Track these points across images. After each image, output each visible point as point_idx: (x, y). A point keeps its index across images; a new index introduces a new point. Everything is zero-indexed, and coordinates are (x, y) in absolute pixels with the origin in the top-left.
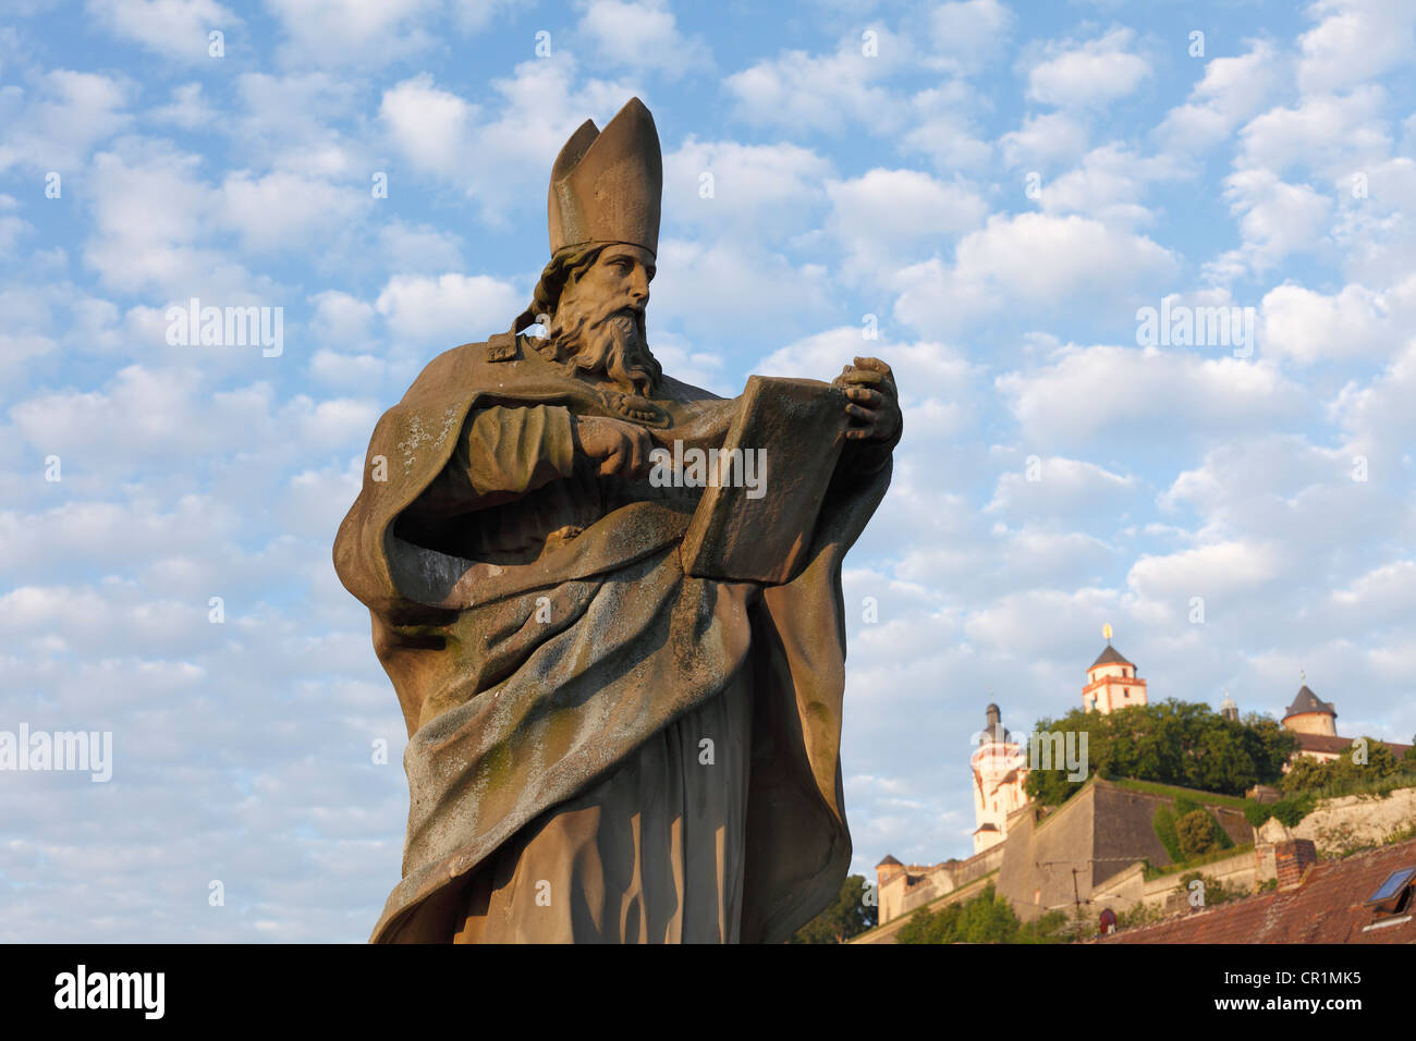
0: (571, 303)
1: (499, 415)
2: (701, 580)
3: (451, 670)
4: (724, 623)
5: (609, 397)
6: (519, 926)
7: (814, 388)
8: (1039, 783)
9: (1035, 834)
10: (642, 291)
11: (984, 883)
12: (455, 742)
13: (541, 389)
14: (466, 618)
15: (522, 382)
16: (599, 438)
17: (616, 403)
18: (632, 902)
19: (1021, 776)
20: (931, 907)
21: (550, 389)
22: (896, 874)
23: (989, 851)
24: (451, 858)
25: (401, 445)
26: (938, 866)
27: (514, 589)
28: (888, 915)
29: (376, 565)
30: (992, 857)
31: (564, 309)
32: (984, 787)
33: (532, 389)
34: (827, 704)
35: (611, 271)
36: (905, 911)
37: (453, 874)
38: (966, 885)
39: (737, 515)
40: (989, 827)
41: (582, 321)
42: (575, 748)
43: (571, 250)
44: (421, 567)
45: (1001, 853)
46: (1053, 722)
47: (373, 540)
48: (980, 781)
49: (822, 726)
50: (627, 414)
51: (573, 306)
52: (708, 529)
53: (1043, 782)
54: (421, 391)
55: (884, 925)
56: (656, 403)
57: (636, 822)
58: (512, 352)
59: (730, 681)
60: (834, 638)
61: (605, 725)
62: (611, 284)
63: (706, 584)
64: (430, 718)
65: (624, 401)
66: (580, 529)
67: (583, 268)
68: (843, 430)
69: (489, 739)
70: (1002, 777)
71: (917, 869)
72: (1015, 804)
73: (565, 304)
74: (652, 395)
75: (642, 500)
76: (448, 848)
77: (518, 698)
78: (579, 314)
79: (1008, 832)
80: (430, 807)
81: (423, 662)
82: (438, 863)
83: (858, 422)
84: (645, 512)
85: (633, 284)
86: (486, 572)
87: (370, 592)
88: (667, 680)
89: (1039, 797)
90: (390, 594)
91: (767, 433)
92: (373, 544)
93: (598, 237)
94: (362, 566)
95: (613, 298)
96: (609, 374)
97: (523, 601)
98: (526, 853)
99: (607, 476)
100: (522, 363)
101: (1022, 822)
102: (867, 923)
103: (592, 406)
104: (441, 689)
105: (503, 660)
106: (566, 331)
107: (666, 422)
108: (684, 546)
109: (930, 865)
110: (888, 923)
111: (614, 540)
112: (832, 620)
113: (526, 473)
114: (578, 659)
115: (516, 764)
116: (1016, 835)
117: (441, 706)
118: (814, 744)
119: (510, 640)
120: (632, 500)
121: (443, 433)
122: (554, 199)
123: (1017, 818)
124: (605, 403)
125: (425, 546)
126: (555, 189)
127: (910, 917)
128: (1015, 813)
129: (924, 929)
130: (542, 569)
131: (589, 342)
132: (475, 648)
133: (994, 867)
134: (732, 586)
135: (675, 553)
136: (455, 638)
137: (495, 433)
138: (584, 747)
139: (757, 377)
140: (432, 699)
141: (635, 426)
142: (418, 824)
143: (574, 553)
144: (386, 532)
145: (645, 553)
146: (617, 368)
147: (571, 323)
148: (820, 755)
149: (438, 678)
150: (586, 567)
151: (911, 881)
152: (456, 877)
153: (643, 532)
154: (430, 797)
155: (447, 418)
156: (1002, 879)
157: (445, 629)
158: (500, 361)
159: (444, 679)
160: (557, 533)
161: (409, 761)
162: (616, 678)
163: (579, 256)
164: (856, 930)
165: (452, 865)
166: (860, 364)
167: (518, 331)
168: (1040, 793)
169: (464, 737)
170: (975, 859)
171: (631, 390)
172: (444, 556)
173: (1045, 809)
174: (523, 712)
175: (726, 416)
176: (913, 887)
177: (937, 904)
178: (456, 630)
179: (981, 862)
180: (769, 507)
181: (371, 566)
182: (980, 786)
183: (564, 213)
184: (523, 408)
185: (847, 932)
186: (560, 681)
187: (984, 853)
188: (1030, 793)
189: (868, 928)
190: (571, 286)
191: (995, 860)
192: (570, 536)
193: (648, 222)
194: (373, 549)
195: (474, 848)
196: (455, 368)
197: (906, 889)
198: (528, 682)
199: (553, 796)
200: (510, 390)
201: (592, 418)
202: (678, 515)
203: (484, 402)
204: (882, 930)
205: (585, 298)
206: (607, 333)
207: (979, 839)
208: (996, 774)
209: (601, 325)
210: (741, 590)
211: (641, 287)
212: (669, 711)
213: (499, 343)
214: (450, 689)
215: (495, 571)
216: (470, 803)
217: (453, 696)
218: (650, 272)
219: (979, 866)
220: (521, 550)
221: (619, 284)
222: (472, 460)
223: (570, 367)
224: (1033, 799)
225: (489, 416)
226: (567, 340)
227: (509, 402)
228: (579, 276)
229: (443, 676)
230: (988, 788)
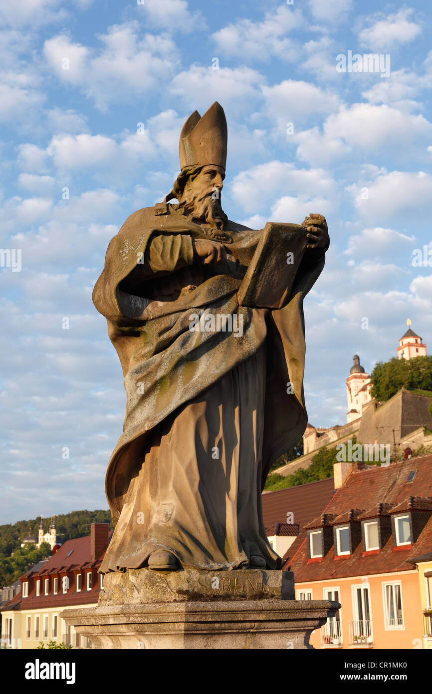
0: (190, 190)
1: (162, 239)
2: (246, 308)
3: (142, 345)
4: (255, 326)
5: (206, 230)
6: (174, 450)
7: (294, 228)
8: (377, 391)
9: (375, 414)
10: (220, 185)
11: (351, 436)
12: (146, 375)
13: (178, 227)
14: (149, 324)
15: (170, 224)
16: (204, 249)
17: (209, 233)
18: (219, 441)
19: (369, 388)
20: (327, 447)
21: (182, 227)
22: (312, 432)
23: (354, 422)
24: (145, 423)
25: (121, 251)
26: (331, 428)
27: (169, 311)
28: (308, 451)
29: (112, 302)
30: (355, 425)
31: (187, 192)
32: (352, 393)
33: (175, 227)
34: (299, 359)
35: (207, 176)
36: (316, 449)
37: (146, 429)
38: (343, 438)
39: (261, 280)
40: (354, 411)
41: (195, 198)
42: (196, 377)
43: (190, 168)
44: (130, 303)
45: (359, 423)
46: (384, 363)
47: (111, 292)
48: (350, 390)
49: (296, 368)
50: (214, 237)
51: (191, 191)
52: (249, 286)
53: (379, 391)
54: (127, 228)
55: (306, 455)
56: (226, 232)
57: (220, 408)
58: (165, 211)
59: (259, 349)
60: (301, 331)
61: (208, 368)
62: (207, 182)
63: (248, 309)
64: (134, 365)
65: (213, 232)
66: (195, 286)
67: (194, 176)
68: (305, 245)
69: (160, 374)
70: (360, 388)
71: (321, 430)
72: (366, 400)
73: (187, 191)
74: (224, 229)
75: (221, 274)
76: (143, 419)
77: (172, 356)
78: (193, 195)
79: (363, 413)
80: (135, 402)
81: (130, 342)
82: (140, 425)
83: (311, 241)
84: (223, 279)
85: (216, 182)
86: (157, 304)
87: (110, 313)
88: (233, 349)
89: (377, 397)
90: (118, 314)
91: (274, 246)
92: (111, 293)
93: (201, 162)
94: (106, 302)
95: (208, 188)
96: (206, 220)
97: (173, 316)
98: (176, 421)
99: (207, 264)
100: (170, 216)
101: (369, 409)
102: (298, 454)
103: (199, 235)
104: (139, 353)
105: (165, 341)
106: (188, 202)
107: (230, 240)
108: (238, 293)
109: (327, 428)
110: (308, 454)
111: (210, 291)
112: (300, 324)
113: (174, 263)
114: (196, 341)
115: (171, 384)
116: (366, 415)
117: (138, 360)
118: (293, 375)
119: (168, 333)
120: (217, 274)
121: (139, 247)
122: (182, 146)
123: (367, 407)
124: (205, 233)
125: (131, 293)
126: (182, 141)
127: (318, 451)
128: (366, 405)
129: (324, 457)
130: (180, 302)
131: (198, 207)
132: (153, 336)
133: (356, 429)
134: (259, 310)
135: (235, 296)
136: (144, 332)
137: (161, 247)
138: (199, 377)
139: (270, 223)
140: (134, 357)
141: (218, 243)
142: (130, 409)
143: (193, 297)
144: (116, 289)
145: (223, 296)
146: (209, 218)
147: (190, 199)
148: (295, 380)
149: (137, 349)
150: (199, 302)
151: (318, 435)
152: (148, 430)
153: (222, 288)
154: (135, 398)
155: (140, 240)
156: (359, 434)
157: (140, 328)
158: (160, 215)
159: (139, 349)
160: (186, 288)
161: (127, 383)
162: (212, 349)
163: (193, 170)
164: (293, 457)
165: (146, 425)
166: (312, 217)
167: (167, 202)
168: (378, 395)
169: (150, 373)
170: (348, 425)
171: (215, 227)
172: (140, 298)
173: (379, 402)
174: (174, 362)
175: (256, 238)
176: (320, 438)
177: (330, 445)
178: (145, 328)
179: (350, 426)
180: (274, 277)
181: (110, 303)
182: (350, 392)
183: (186, 152)
184: (172, 236)
185: (289, 458)
186: (189, 350)
187: (351, 423)
188: (373, 396)
189: (299, 456)
190: (190, 182)
191: (356, 426)
192: (191, 289)
193: (222, 155)
194: (111, 296)
195: (155, 419)
196: (141, 218)
197: (316, 438)
198: (175, 351)
199: (187, 397)
200: (165, 228)
201: (201, 240)
202: (236, 280)
203: (155, 233)
204: (305, 457)
205: (196, 188)
206: (205, 203)
207: (349, 416)
208: (357, 387)
209: (203, 200)
210: (262, 311)
211: (219, 183)
212: (234, 362)
213: (159, 207)
214: (142, 353)
215: (160, 304)
216: (152, 400)
217: (143, 356)
218: (223, 177)
219: (349, 428)
220: (170, 295)
221: (210, 182)
222: (151, 258)
223: (190, 218)
224: (374, 398)
225: (158, 239)
226: (189, 206)
227: (166, 233)
228: (193, 179)
229: (138, 348)
230: (354, 393)
